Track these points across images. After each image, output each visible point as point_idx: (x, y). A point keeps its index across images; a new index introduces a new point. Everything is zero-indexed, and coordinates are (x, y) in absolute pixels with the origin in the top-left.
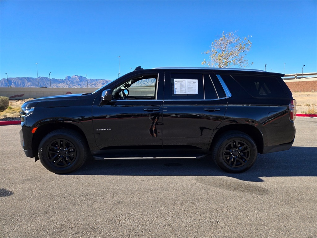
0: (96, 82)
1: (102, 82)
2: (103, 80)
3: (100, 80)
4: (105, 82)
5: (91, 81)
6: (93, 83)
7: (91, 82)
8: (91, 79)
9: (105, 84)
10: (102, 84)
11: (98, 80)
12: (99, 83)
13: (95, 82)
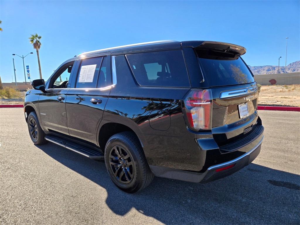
0: (261, 69)
1: (267, 69)
2: (268, 66)
3: (265, 66)
4: (271, 68)
5: (254, 68)
6: (256, 70)
7: (254, 70)
8: (254, 67)
9: (270, 70)
10: (267, 70)
11: (263, 66)
12: (264, 70)
13: (259, 69)
